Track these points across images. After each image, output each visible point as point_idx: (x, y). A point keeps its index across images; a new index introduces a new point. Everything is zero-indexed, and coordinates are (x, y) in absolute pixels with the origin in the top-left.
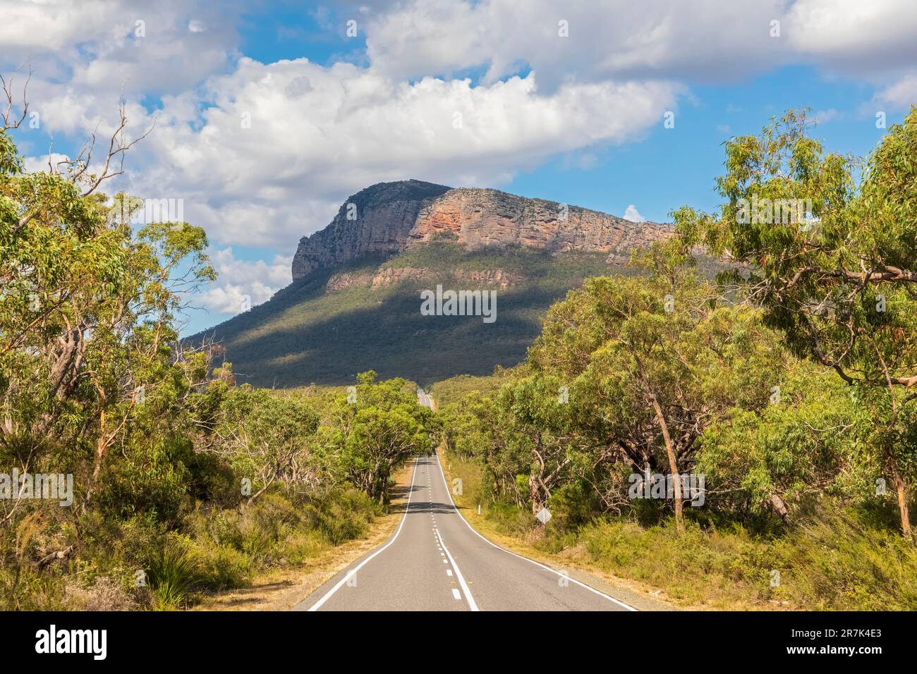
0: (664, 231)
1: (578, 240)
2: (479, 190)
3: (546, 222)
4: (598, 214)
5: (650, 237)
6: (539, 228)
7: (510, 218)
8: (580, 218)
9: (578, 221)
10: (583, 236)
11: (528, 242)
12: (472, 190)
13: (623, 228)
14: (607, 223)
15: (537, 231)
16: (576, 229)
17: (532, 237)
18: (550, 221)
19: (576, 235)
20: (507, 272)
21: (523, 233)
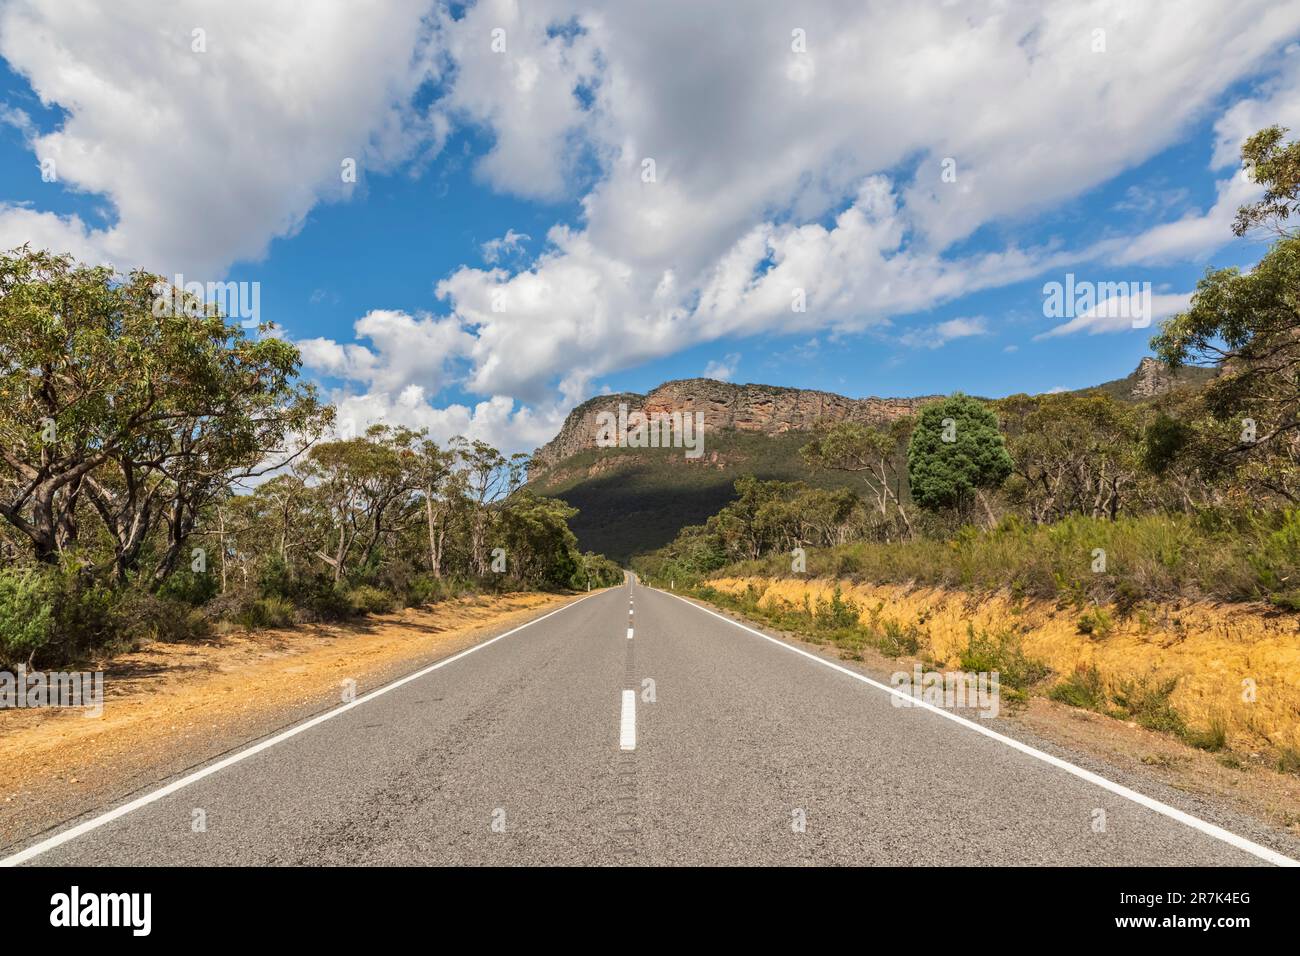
0: (891, 406)
1: (796, 420)
2: (691, 381)
3: (761, 404)
4: (817, 393)
5: (876, 412)
6: (754, 411)
7: (723, 402)
8: (797, 398)
9: (795, 401)
10: (801, 416)
11: (743, 425)
12: (684, 381)
13: (845, 405)
14: (828, 400)
15: (752, 413)
16: (793, 409)
17: (747, 420)
18: (765, 403)
19: (794, 416)
20: (723, 453)
21: (738, 416)
